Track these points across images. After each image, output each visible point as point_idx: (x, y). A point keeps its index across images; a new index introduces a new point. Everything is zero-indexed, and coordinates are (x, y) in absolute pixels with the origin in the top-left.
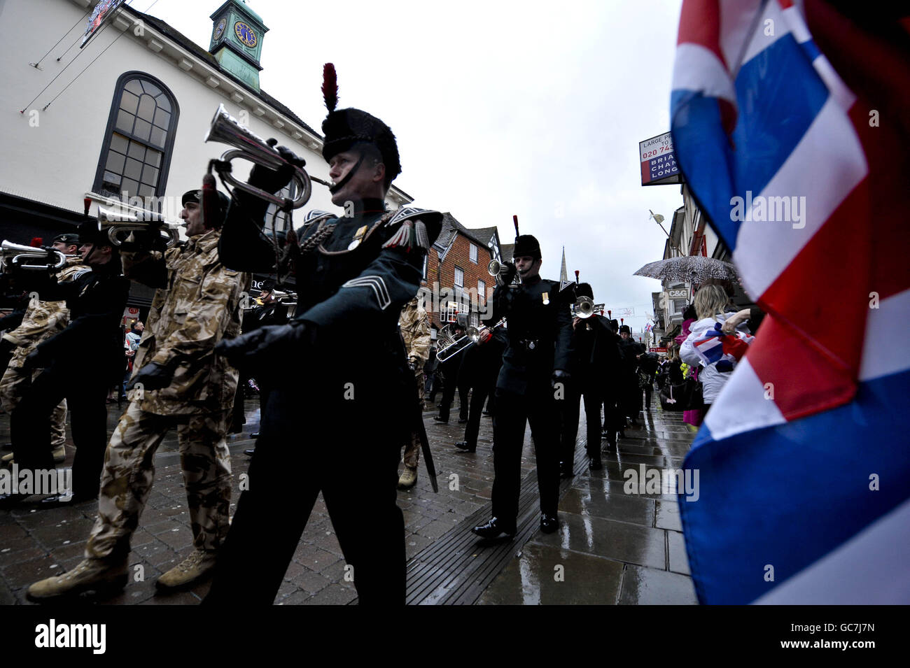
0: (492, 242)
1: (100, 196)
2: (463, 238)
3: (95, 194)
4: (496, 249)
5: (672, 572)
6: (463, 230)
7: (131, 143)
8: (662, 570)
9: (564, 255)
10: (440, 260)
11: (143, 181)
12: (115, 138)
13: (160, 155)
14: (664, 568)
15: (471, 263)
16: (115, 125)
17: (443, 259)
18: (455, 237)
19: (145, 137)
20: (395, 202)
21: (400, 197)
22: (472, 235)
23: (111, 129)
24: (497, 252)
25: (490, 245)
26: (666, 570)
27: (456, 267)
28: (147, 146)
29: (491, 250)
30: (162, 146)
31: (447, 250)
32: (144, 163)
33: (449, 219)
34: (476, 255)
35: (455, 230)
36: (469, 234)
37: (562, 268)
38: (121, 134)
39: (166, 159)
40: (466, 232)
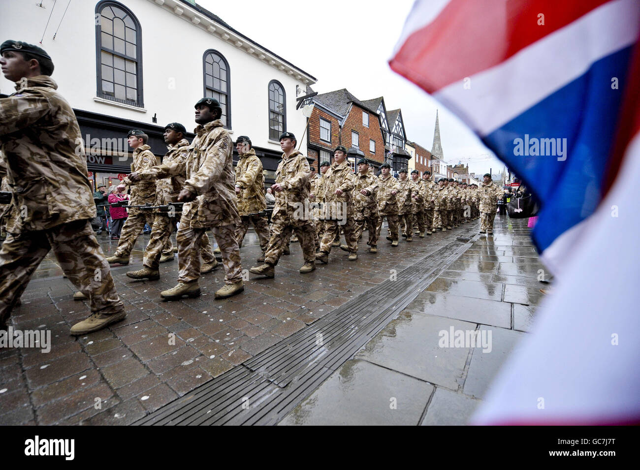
0: (380, 110)
1: (103, 99)
2: (357, 108)
3: (99, 98)
4: (383, 115)
5: (516, 330)
6: (356, 102)
7: (114, 57)
8: (508, 329)
9: (437, 117)
10: (340, 127)
11: (127, 85)
12: (103, 55)
13: (135, 64)
14: (510, 328)
15: (364, 127)
16: (101, 44)
17: (342, 126)
18: (351, 107)
19: (122, 52)
20: (304, 83)
21: (307, 79)
22: (364, 105)
23: (99, 48)
24: (384, 117)
25: (378, 112)
26: (511, 329)
27: (352, 131)
28: (125, 59)
29: (378, 116)
30: (135, 57)
31: (345, 118)
32: (125, 72)
33: (346, 94)
34: (367, 120)
35: (350, 102)
36: (361, 104)
37: (436, 127)
38: (107, 51)
39: (139, 67)
40: (359, 103)
